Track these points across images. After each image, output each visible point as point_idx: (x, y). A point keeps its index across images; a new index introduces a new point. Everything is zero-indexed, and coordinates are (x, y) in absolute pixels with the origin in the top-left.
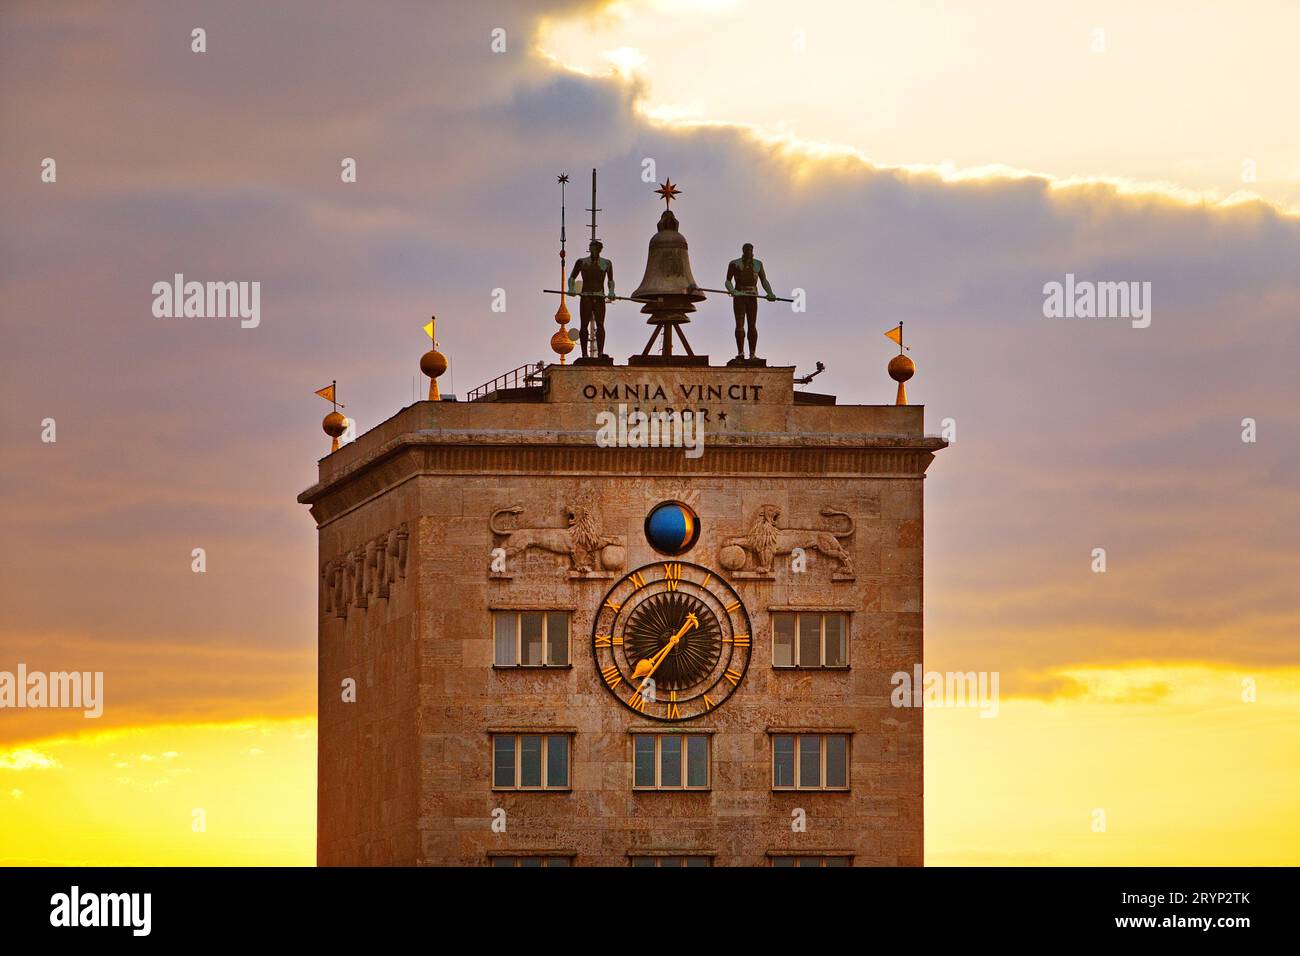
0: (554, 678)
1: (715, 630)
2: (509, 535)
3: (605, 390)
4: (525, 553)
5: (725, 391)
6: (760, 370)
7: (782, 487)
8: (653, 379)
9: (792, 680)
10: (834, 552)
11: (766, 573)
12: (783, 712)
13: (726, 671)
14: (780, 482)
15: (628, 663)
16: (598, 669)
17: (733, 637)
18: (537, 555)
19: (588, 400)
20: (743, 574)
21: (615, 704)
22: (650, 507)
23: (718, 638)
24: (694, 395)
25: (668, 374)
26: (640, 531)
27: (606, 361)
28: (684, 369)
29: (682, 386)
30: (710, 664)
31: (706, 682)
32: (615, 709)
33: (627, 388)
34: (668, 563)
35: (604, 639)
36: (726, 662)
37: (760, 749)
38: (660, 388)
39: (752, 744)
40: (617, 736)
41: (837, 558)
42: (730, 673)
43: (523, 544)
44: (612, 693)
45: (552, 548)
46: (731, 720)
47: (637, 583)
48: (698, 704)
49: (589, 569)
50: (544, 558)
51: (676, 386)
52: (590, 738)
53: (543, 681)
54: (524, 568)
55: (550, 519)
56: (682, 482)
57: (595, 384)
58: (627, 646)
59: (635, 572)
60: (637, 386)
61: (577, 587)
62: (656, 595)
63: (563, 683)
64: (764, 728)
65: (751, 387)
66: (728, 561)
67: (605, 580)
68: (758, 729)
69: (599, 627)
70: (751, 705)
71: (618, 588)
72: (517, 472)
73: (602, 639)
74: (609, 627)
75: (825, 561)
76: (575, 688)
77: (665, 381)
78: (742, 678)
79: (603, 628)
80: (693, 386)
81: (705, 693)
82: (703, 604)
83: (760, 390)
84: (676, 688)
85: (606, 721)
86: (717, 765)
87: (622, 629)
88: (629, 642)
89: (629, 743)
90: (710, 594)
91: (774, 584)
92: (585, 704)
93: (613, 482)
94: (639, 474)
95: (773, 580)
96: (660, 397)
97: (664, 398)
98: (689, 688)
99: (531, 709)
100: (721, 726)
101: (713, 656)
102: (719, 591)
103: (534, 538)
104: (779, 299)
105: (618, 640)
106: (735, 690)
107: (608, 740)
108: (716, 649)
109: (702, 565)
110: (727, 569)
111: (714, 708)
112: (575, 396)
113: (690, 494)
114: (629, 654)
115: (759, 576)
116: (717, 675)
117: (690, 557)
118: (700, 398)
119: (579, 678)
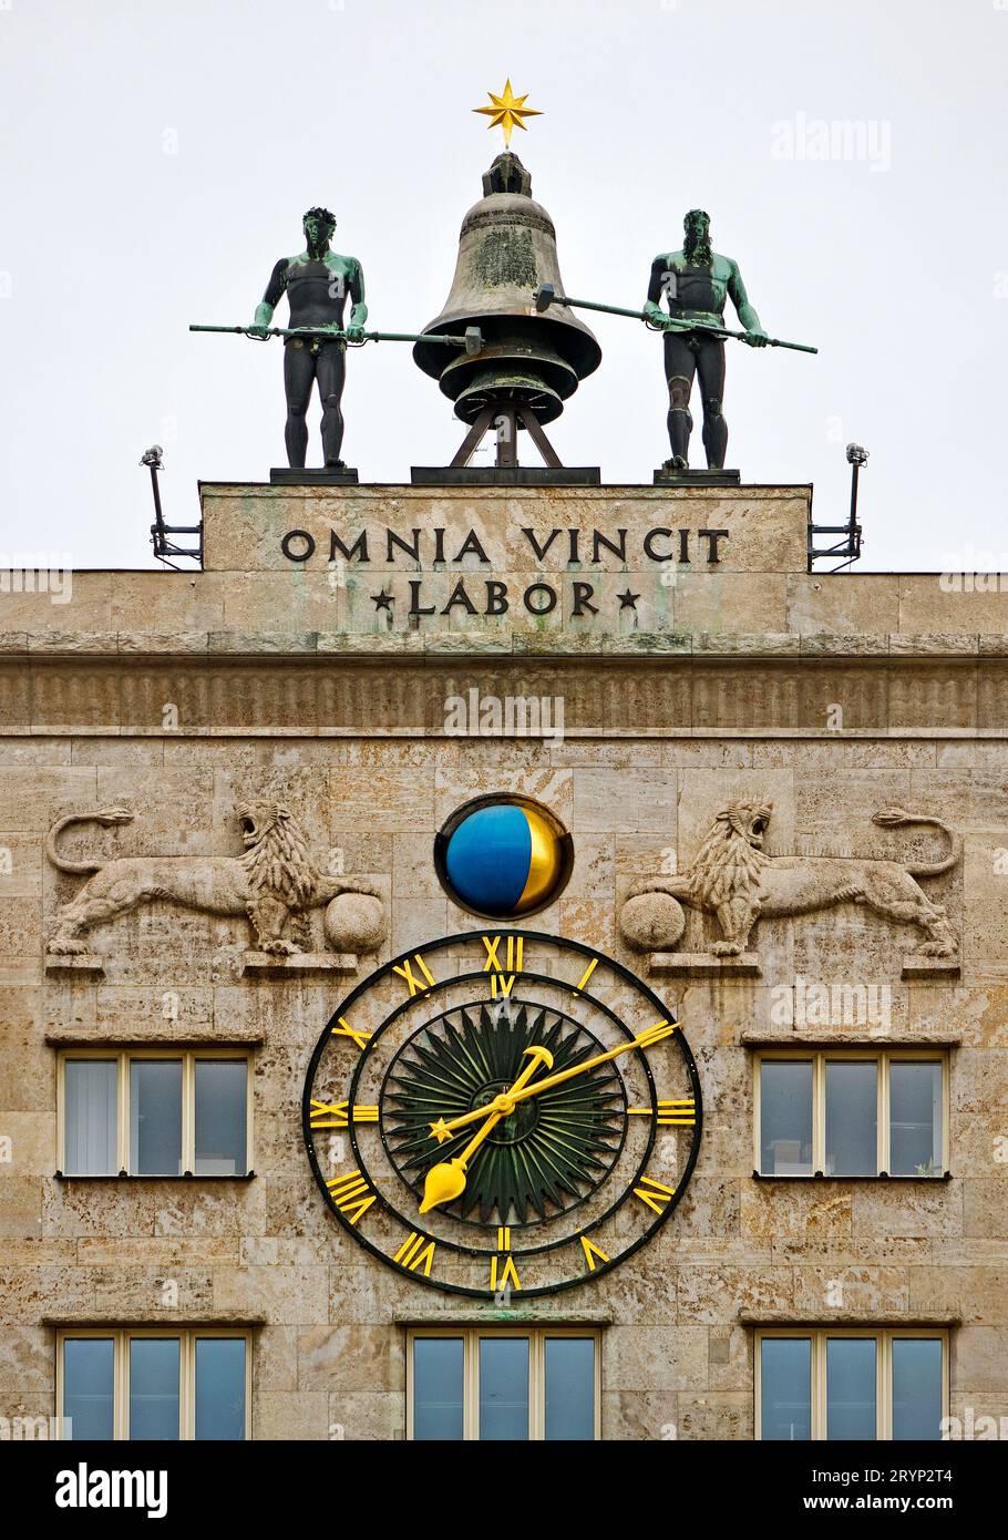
0: (209, 1200)
1: (611, 1090)
2: (92, 872)
3: (336, 542)
4: (134, 913)
5: (635, 544)
6: (724, 493)
7: (777, 762)
8: (456, 517)
9: (802, 1202)
10: (907, 908)
11: (734, 954)
12: (782, 1276)
13: (637, 1183)
14: (772, 749)
15: (394, 1165)
16: (318, 1178)
17: (654, 1106)
18: (165, 919)
19: (289, 563)
20: (677, 959)
21: (360, 1257)
22: (447, 810)
23: (619, 1107)
24: (560, 550)
25: (493, 506)
26: (422, 864)
27: (338, 474)
28: (532, 493)
29: (528, 533)
30: (598, 1167)
31: (590, 1209)
32: (362, 1270)
33: (392, 538)
34: (491, 935)
35: (334, 1108)
36: (638, 1163)
37: (722, 1361)
38: (472, 537)
39: (702, 1349)
40: (367, 1332)
41: (914, 921)
42: (646, 1187)
43: (128, 891)
44: (353, 1233)
45: (201, 901)
46: (650, 1295)
47: (413, 981)
48: (567, 1258)
49: (291, 948)
50: (184, 926)
51: (513, 532)
52: (299, 1339)
53: (180, 1207)
54: (132, 950)
55: (196, 838)
56: (527, 751)
57: (310, 529)
58: (390, 1126)
59: (410, 956)
60: (416, 532)
61: (265, 992)
62: (462, 1008)
63: (230, 1211)
64: (733, 1313)
65: (702, 533)
66: (638, 927)
67: (336, 974)
68: (722, 1316)
69: (320, 1082)
70: (699, 1260)
71: (369, 996)
72: (115, 730)
73: (325, 1109)
74: (346, 1083)
75: (885, 931)
76: (262, 1225)
77: (485, 518)
78: (676, 1198)
79: (331, 1087)
80: (556, 532)
81: (585, 1232)
82: (581, 1029)
83: (722, 541)
84: (512, 1220)
85: (338, 1298)
86: (614, 1399)
87: (377, 1087)
88: (394, 1116)
89: (395, 1350)
90: (598, 1007)
91: (759, 983)
92: (286, 1260)
93: (354, 750)
94: (420, 731)
95: (752, 973)
96: (472, 559)
97: (484, 559)
98: (546, 1222)
99: (152, 1272)
100: (626, 1309)
101: (606, 1150)
102: (621, 999)
103: (157, 876)
104: (775, 343)
105: (367, 1111)
106: (660, 1225)
107: (343, 1341)
108: (612, 1134)
109: (578, 939)
110: (638, 948)
111: (608, 1268)
112: (259, 555)
113: (547, 779)
114: (394, 1145)
115: (717, 963)
116: (615, 1190)
117: (547, 922)
118: (574, 559)
119: (271, 1199)
